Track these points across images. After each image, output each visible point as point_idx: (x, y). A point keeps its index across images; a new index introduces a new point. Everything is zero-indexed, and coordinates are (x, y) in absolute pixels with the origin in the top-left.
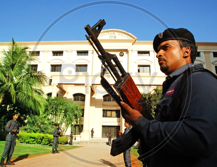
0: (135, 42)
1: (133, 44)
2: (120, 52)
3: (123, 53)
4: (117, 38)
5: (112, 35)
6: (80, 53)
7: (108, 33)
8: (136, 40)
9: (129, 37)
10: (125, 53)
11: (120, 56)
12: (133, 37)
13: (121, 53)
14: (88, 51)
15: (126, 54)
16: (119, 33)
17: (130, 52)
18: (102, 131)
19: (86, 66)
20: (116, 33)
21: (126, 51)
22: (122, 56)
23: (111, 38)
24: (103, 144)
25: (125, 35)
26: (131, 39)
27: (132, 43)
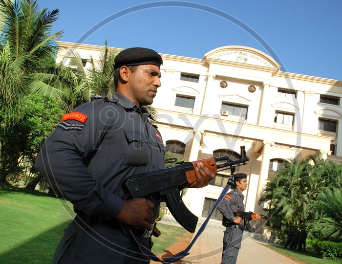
0: (277, 72)
1: (272, 76)
2: (250, 85)
3: (254, 87)
4: (248, 62)
5: (242, 56)
6: (185, 76)
7: (235, 51)
8: (278, 70)
9: (268, 62)
10: (257, 88)
11: (250, 91)
12: (275, 64)
13: (252, 86)
14: (199, 75)
15: (260, 90)
16: (253, 55)
17: (266, 87)
18: (204, 206)
19: (194, 98)
20: (249, 54)
21: (261, 85)
22: (253, 92)
23: (239, 61)
24: (216, 230)
25: (263, 59)
26: (272, 66)
27: (271, 74)
